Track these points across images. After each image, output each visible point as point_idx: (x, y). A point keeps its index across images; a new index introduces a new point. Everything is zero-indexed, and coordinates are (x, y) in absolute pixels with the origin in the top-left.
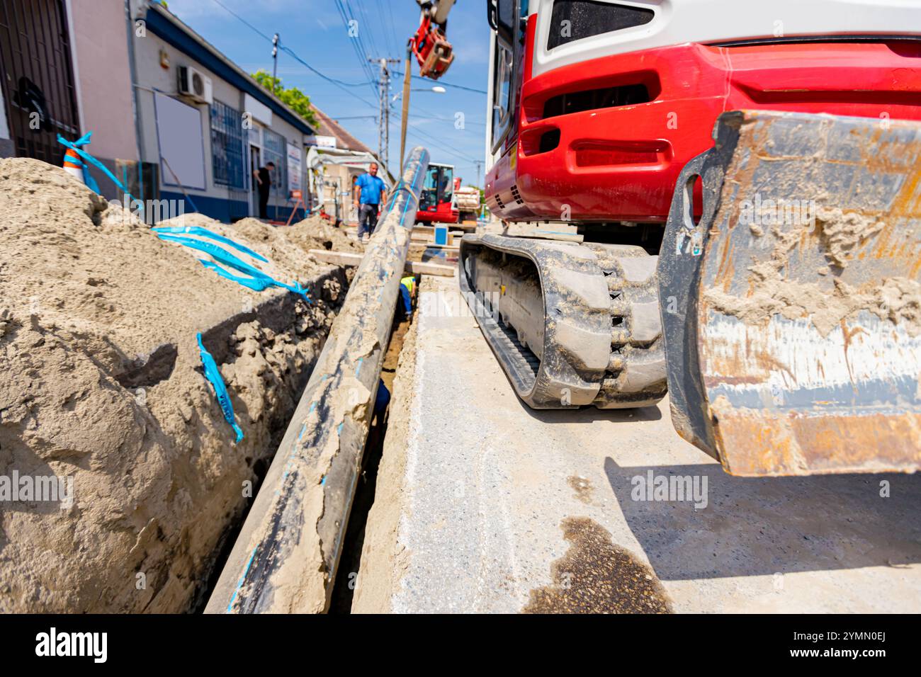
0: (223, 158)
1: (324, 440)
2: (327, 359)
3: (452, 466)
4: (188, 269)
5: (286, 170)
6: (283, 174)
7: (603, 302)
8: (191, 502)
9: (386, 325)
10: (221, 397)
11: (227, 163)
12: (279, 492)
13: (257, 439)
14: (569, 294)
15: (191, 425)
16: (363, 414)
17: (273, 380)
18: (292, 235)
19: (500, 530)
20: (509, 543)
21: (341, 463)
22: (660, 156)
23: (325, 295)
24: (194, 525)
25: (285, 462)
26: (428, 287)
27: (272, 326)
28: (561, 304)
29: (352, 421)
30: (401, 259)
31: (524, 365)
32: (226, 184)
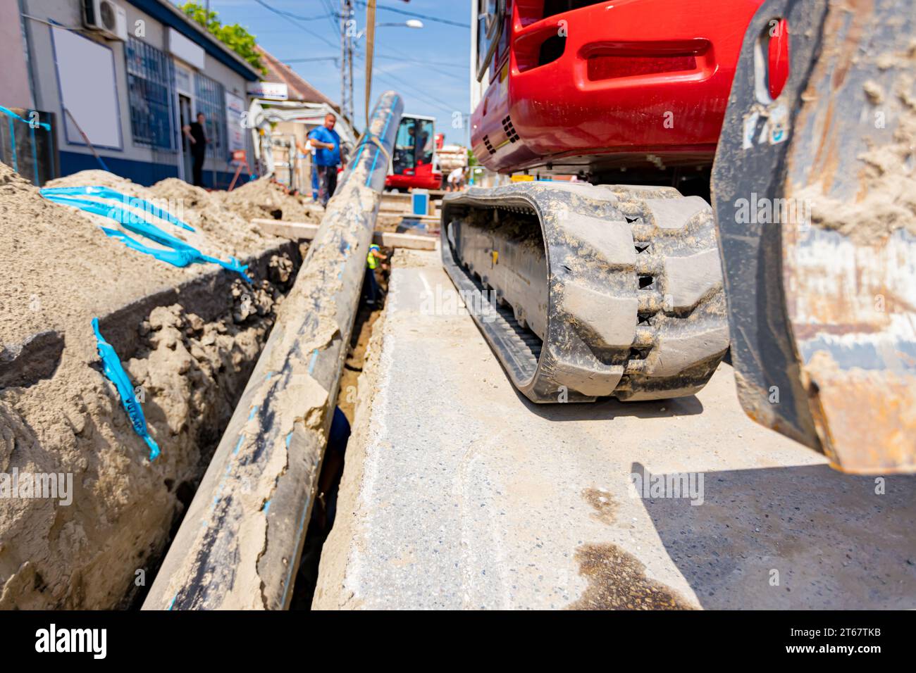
0: (143, 111)
1: (267, 454)
2: (273, 353)
3: (425, 480)
4: (81, 236)
5: (225, 126)
6: (221, 128)
7: (627, 255)
8: (85, 539)
9: (349, 309)
10: (128, 401)
11: (148, 117)
12: (207, 522)
13: (180, 455)
14: (581, 246)
15: (84, 438)
16: (319, 421)
17: (201, 380)
18: (229, 202)
19: (490, 565)
20: (503, 582)
21: (290, 483)
22: (699, 60)
23: (272, 275)
24: (90, 568)
25: (216, 483)
26: (402, 262)
27: (201, 312)
28: (570, 259)
29: (304, 429)
30: (368, 228)
31: (522, 349)
32: (150, 143)
